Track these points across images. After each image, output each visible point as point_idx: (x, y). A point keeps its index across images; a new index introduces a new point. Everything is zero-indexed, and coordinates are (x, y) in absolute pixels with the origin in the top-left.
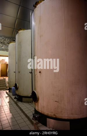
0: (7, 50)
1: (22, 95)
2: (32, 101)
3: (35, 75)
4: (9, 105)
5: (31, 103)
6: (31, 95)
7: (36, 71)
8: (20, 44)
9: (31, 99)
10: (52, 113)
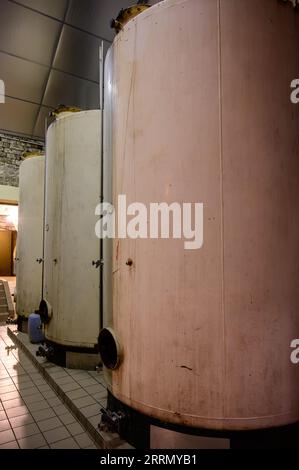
0: (13, 181)
1: (64, 343)
2: (100, 365)
3: (111, 274)
4: (18, 376)
5: (95, 369)
6: (96, 342)
7: (114, 258)
8: (60, 160)
9: (97, 358)
10: (169, 407)
